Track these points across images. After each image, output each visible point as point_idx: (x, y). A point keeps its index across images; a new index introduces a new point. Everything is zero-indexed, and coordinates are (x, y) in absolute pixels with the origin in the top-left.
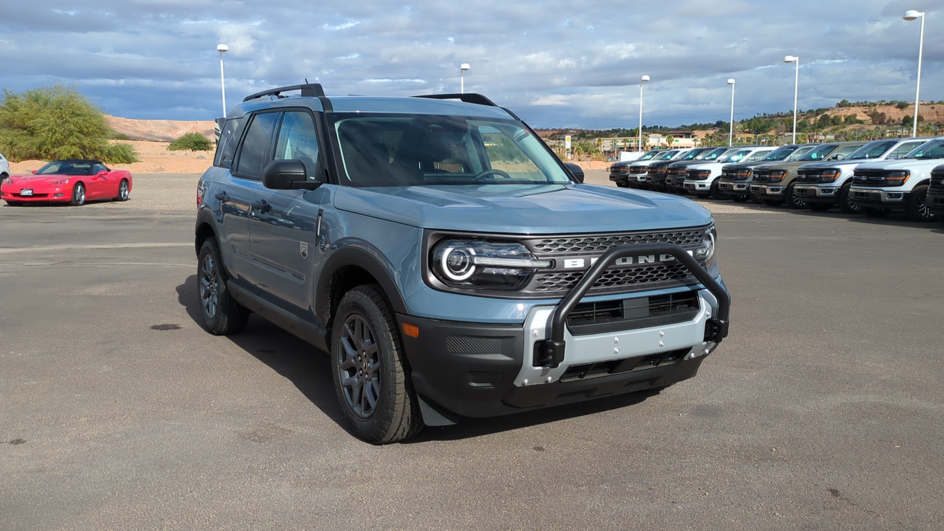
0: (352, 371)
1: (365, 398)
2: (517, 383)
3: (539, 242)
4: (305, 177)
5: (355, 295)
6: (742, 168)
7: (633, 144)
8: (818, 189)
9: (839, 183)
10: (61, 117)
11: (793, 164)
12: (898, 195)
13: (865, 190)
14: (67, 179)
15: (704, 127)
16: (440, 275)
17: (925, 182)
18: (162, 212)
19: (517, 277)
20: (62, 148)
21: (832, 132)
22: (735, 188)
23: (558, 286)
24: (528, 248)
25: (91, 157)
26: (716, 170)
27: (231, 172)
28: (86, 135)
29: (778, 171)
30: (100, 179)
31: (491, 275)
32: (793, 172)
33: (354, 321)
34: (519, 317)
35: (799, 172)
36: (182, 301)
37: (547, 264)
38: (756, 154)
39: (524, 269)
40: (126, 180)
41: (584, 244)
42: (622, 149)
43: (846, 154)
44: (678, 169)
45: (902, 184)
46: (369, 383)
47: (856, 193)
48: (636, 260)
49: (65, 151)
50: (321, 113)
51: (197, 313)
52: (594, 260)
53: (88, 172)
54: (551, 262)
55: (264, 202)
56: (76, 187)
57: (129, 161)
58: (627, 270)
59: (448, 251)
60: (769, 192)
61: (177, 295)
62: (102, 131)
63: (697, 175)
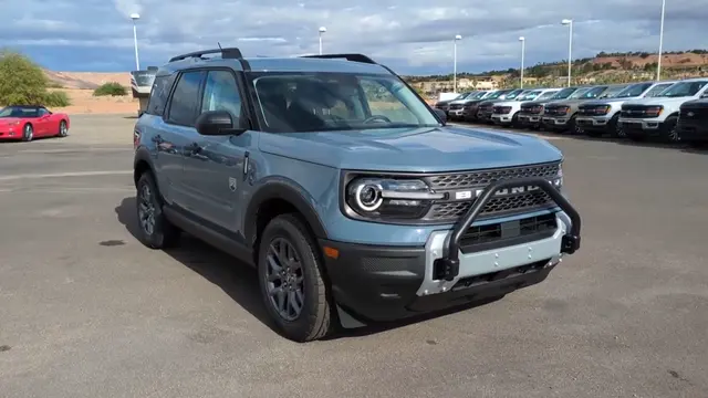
0: (278, 283)
1: (291, 305)
2: (419, 293)
3: (436, 178)
4: (231, 125)
5: (278, 222)
6: (536, 105)
7: (448, 87)
8: (594, 120)
9: (610, 115)
10: (9, 71)
11: (574, 102)
12: (655, 124)
13: (630, 120)
14: (18, 121)
15: (500, 73)
16: (355, 207)
17: (676, 114)
18: (95, 146)
19: (418, 207)
20: (10, 96)
21: (594, 75)
22: (531, 120)
23: (451, 214)
24: (427, 184)
25: (34, 102)
26: (516, 106)
27: (164, 119)
28: (29, 85)
29: (563, 107)
30: (44, 121)
31: (395, 206)
32: (574, 107)
33: (279, 243)
34: (421, 240)
35: (580, 108)
36: (122, 219)
37: (441, 196)
38: (546, 94)
39: (423, 201)
40: (64, 120)
41: (470, 179)
42: (439, 90)
43: (613, 94)
44: (487, 106)
45: (658, 115)
46: (293, 293)
47: (624, 123)
48: (510, 191)
49: (13, 98)
50: (242, 72)
51: (137, 231)
52: (478, 192)
53: (35, 115)
54: (445, 194)
55: (195, 144)
56: (25, 127)
57: (64, 105)
58: (503, 198)
59: (361, 187)
60: (556, 123)
61: (117, 215)
62: (42, 83)
63: (501, 110)
